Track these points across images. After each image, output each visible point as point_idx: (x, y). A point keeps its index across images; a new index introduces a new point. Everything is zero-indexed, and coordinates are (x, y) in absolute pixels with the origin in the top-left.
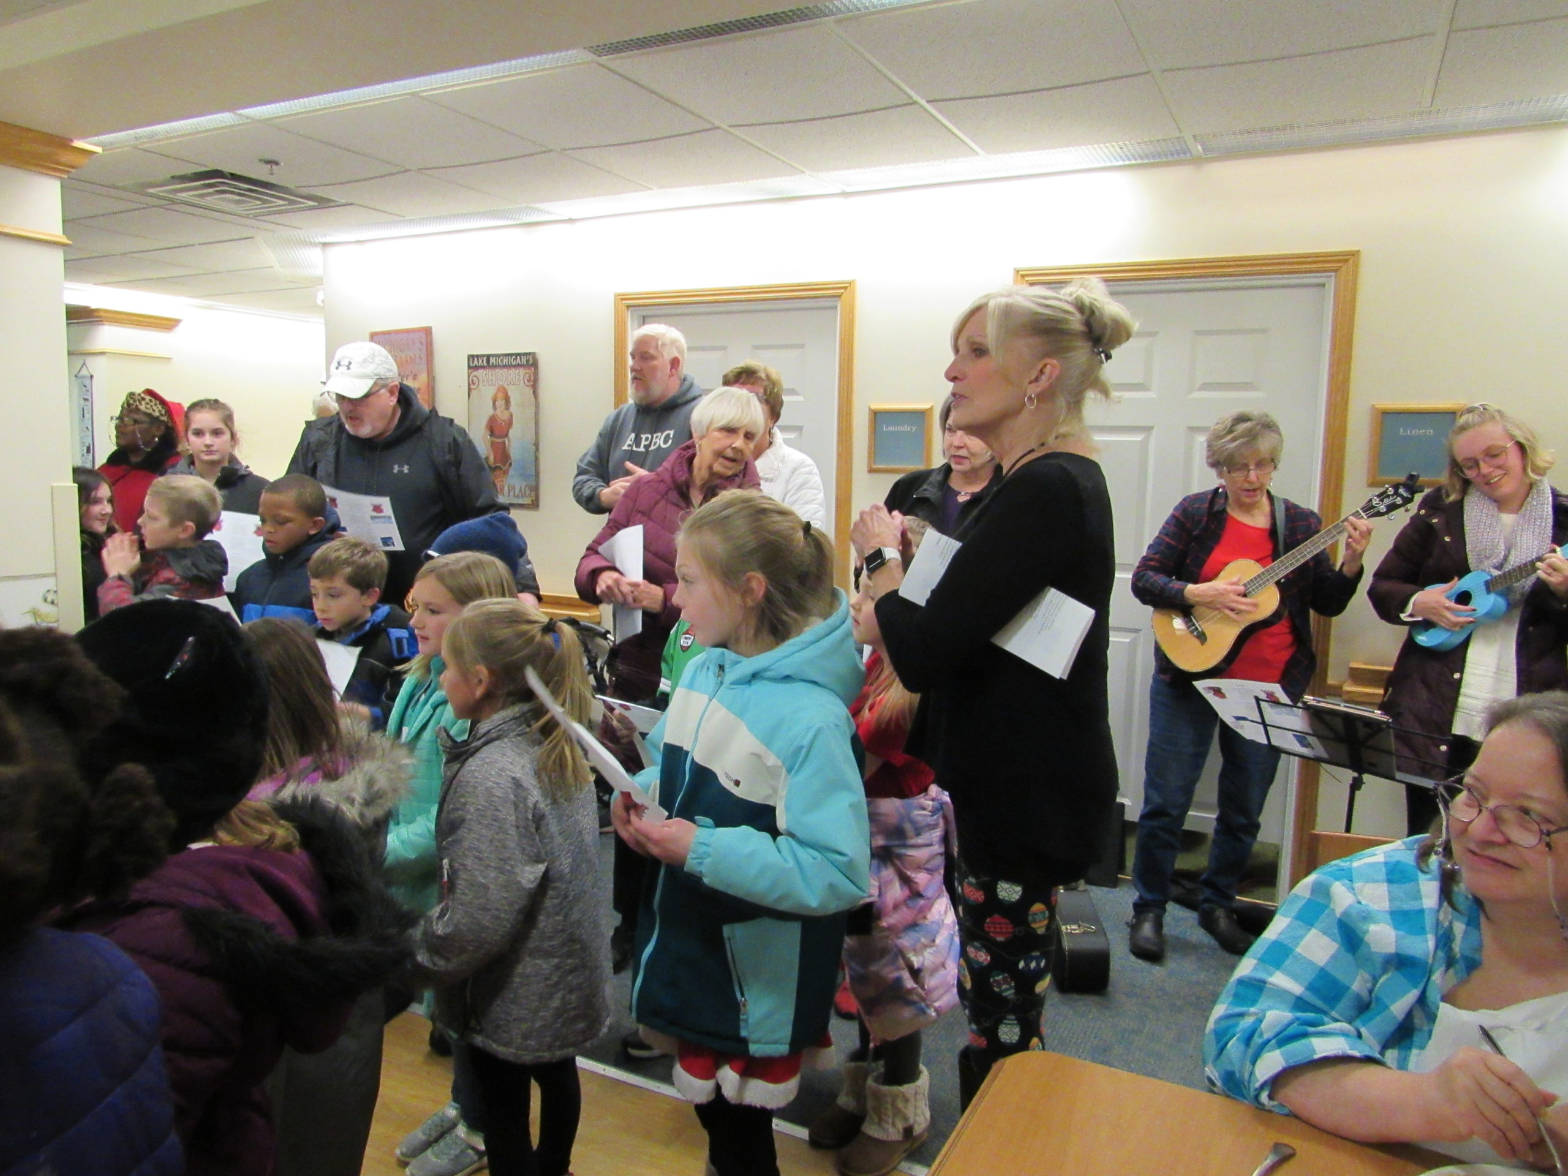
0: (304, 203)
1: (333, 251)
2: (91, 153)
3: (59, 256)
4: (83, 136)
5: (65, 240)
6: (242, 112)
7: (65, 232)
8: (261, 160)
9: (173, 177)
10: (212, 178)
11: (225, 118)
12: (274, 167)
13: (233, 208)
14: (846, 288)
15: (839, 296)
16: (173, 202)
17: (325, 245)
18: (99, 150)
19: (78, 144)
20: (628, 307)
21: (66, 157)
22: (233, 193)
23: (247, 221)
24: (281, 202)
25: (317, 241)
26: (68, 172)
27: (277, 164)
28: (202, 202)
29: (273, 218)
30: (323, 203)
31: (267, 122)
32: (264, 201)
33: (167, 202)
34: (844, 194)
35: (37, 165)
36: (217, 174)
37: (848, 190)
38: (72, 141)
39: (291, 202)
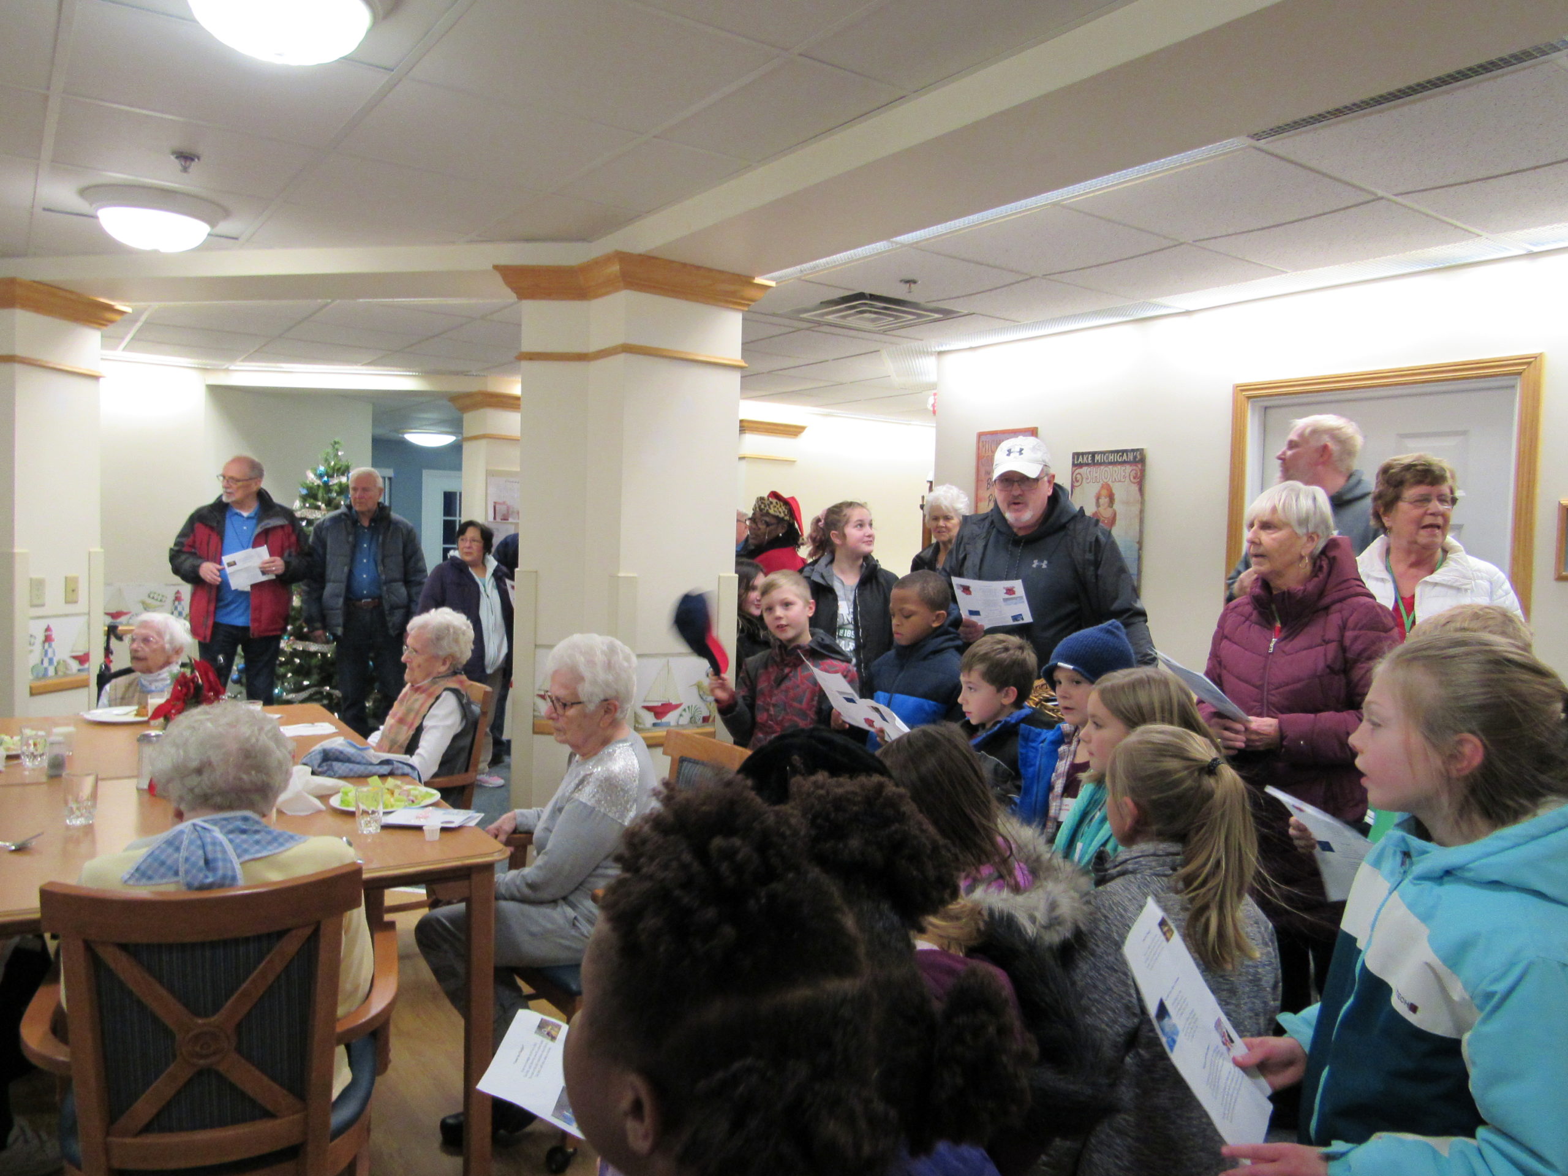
0: (929, 316)
1: (948, 359)
2: (767, 287)
3: (735, 378)
4: (762, 273)
5: (743, 364)
6: (894, 239)
7: (743, 357)
8: (901, 281)
9: (821, 303)
10: (857, 300)
11: (880, 246)
12: (912, 285)
13: (870, 326)
14: (1529, 363)
15: (1520, 374)
16: (819, 324)
17: (940, 353)
18: (773, 284)
19: (759, 280)
20: (1249, 398)
21: (750, 293)
22: (871, 312)
23: (877, 337)
24: (910, 317)
25: (933, 350)
26: (749, 305)
27: (915, 282)
28: (843, 322)
29: (894, 333)
30: (947, 314)
31: (914, 246)
32: (897, 317)
33: (813, 325)
34: (1531, 255)
35: (727, 301)
36: (861, 296)
37: (1536, 249)
38: (754, 278)
39: (919, 316)
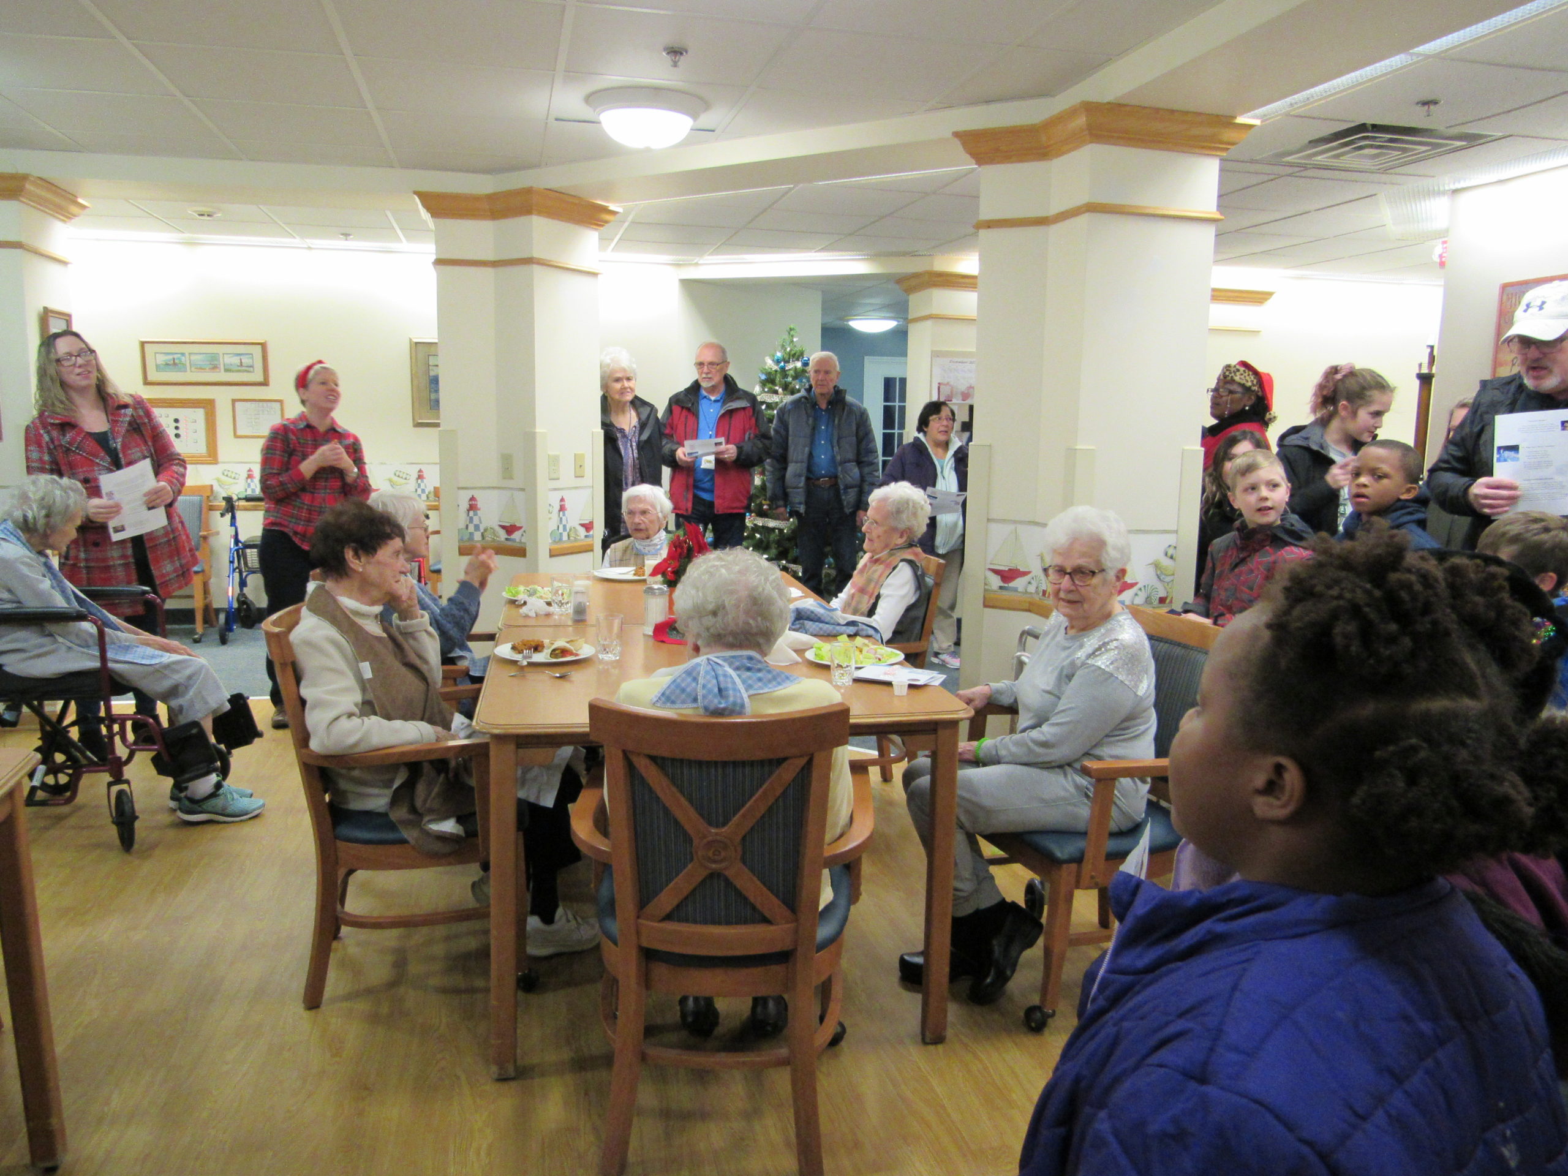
0: (1447, 145)
1: (1464, 198)
2: (1251, 127)
3: (1208, 234)
4: (1246, 110)
5: (1218, 216)
6: (1416, 50)
7: (1220, 207)
8: (1418, 103)
9: (1310, 142)
10: (1356, 134)
11: (1396, 61)
12: (1432, 107)
13: (1368, 164)
16: (1305, 167)
17: (1455, 192)
18: (1257, 122)
19: (1240, 120)
21: (1228, 135)
22: (1371, 146)
23: (1376, 177)
24: (1424, 148)
25: (1447, 188)
26: (1228, 149)
27: (1435, 102)
28: (1335, 163)
29: (1397, 170)
30: (1472, 140)
31: (1441, 56)
32: (1404, 150)
33: (1297, 169)
35: (1203, 147)
36: (1362, 128)
38: (1235, 118)
39: (1435, 146)
